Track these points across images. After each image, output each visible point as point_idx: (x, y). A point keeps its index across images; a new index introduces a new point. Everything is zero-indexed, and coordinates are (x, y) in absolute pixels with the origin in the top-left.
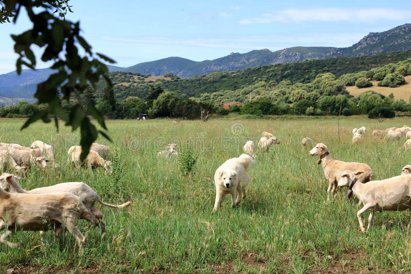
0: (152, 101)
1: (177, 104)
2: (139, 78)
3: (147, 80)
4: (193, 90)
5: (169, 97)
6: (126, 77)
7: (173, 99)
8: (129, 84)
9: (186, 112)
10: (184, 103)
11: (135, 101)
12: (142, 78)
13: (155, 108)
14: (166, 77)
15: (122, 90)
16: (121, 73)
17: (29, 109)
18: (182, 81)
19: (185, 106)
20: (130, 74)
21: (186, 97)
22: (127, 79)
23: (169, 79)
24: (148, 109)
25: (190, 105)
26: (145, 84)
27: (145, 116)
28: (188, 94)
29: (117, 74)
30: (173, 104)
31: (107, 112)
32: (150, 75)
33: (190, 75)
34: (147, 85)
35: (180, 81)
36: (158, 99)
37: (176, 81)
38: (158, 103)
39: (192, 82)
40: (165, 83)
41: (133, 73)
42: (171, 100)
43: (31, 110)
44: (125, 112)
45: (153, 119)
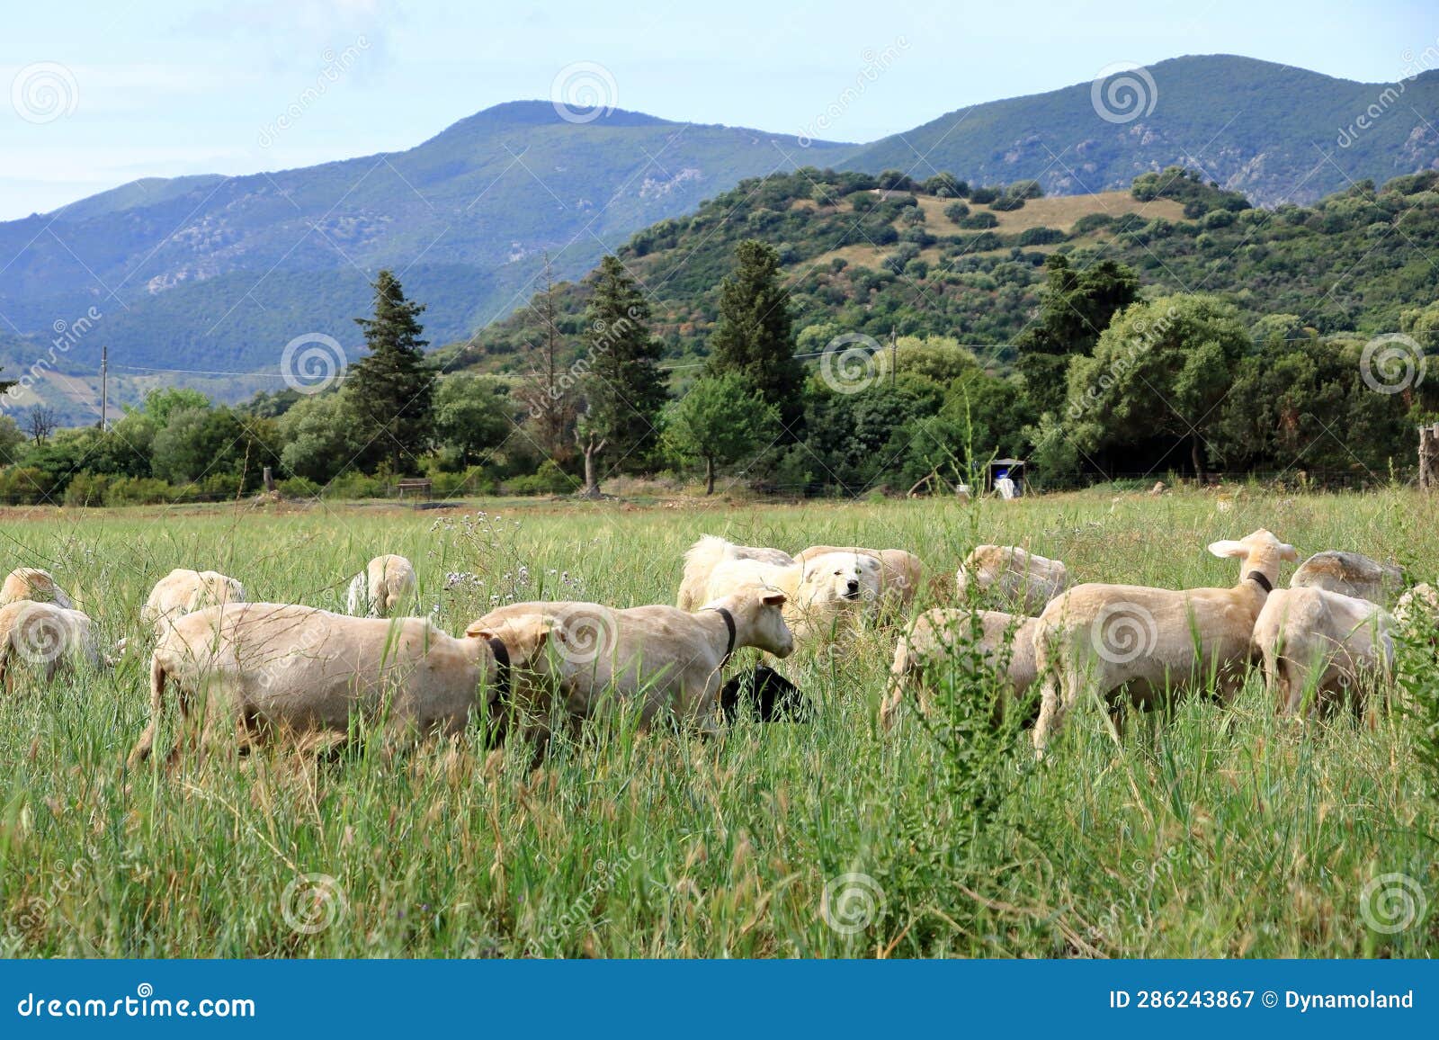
0: (1061, 369)
1: (1239, 383)
2: (958, 215)
3: (1011, 224)
4: (1347, 288)
5: (1177, 334)
6: (864, 206)
7: (1211, 348)
8: (889, 253)
9: (1305, 434)
10: (1288, 377)
11: (942, 370)
12: (976, 210)
13: (1084, 418)
14: (1148, 197)
15: (840, 300)
16: (831, 178)
17: (216, 441)
18: (1260, 221)
19: (1296, 394)
20: (895, 183)
21: (1294, 333)
22: (876, 220)
23: (1169, 211)
24: (1034, 422)
25: (1331, 389)
26: (1004, 253)
27: (1016, 475)
28: (1307, 318)
29: (802, 192)
30: (1212, 386)
31: (747, 450)
32: (1035, 192)
33: (1311, 185)
34: (1017, 256)
35: (1251, 220)
36: (1101, 348)
37: (1216, 224)
38: (1103, 372)
39: (1336, 226)
40: (1145, 241)
41: (919, 180)
42: (1196, 357)
43: (227, 448)
44: (873, 446)
45: (1066, 489)
